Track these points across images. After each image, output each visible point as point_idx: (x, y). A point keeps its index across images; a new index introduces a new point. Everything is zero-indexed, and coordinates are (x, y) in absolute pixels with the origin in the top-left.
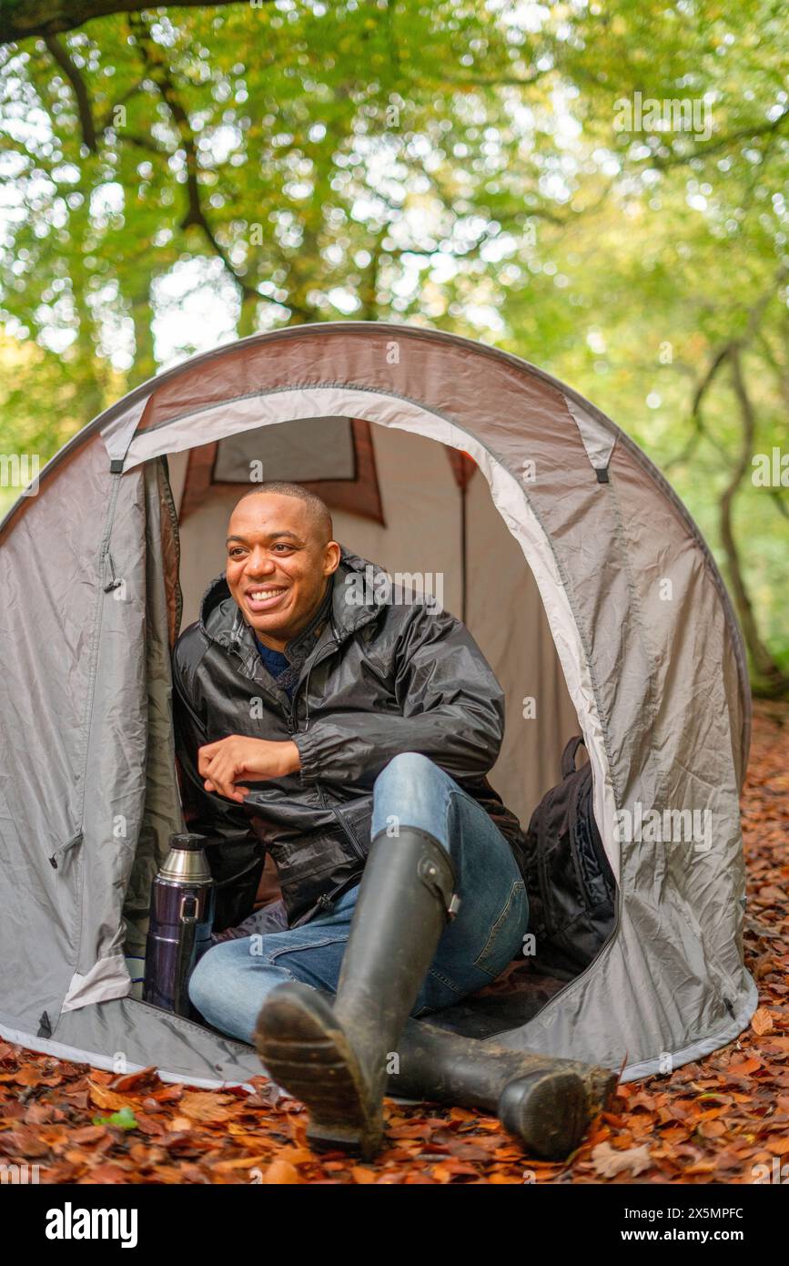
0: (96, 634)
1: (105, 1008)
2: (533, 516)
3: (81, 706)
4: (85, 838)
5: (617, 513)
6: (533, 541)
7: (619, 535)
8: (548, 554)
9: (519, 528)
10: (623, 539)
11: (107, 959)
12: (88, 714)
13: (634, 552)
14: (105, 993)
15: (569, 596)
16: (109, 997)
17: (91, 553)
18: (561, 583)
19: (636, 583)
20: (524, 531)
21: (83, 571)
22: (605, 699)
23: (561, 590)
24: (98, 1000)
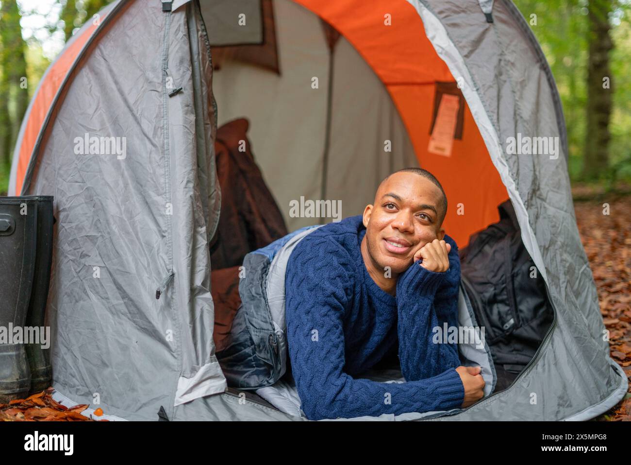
0: (165, 127)
1: (210, 401)
2: (452, 45)
3: (162, 180)
4: (176, 276)
5: (500, 43)
6: (454, 61)
7: (503, 58)
8: (465, 69)
9: (444, 52)
10: (505, 60)
11: (209, 364)
12: (167, 185)
13: (512, 70)
14: (208, 390)
15: (481, 98)
16: (212, 393)
17: (154, 69)
18: (475, 89)
19: (516, 90)
20: (447, 54)
21: (150, 82)
22: (514, 166)
23: (475, 93)
24: (204, 395)
